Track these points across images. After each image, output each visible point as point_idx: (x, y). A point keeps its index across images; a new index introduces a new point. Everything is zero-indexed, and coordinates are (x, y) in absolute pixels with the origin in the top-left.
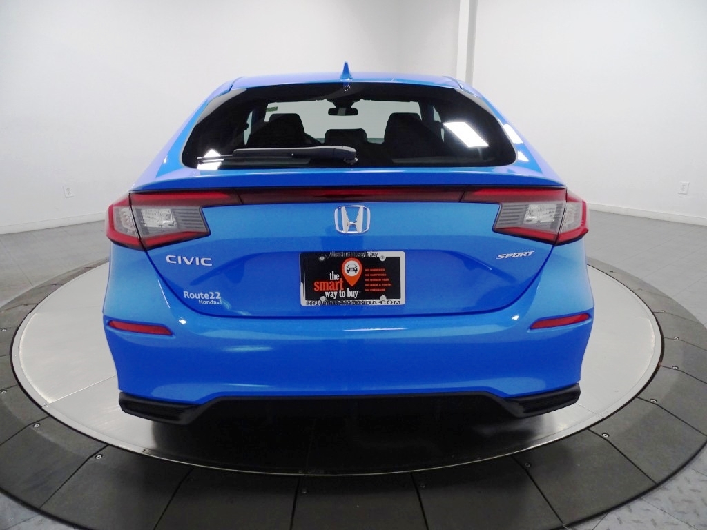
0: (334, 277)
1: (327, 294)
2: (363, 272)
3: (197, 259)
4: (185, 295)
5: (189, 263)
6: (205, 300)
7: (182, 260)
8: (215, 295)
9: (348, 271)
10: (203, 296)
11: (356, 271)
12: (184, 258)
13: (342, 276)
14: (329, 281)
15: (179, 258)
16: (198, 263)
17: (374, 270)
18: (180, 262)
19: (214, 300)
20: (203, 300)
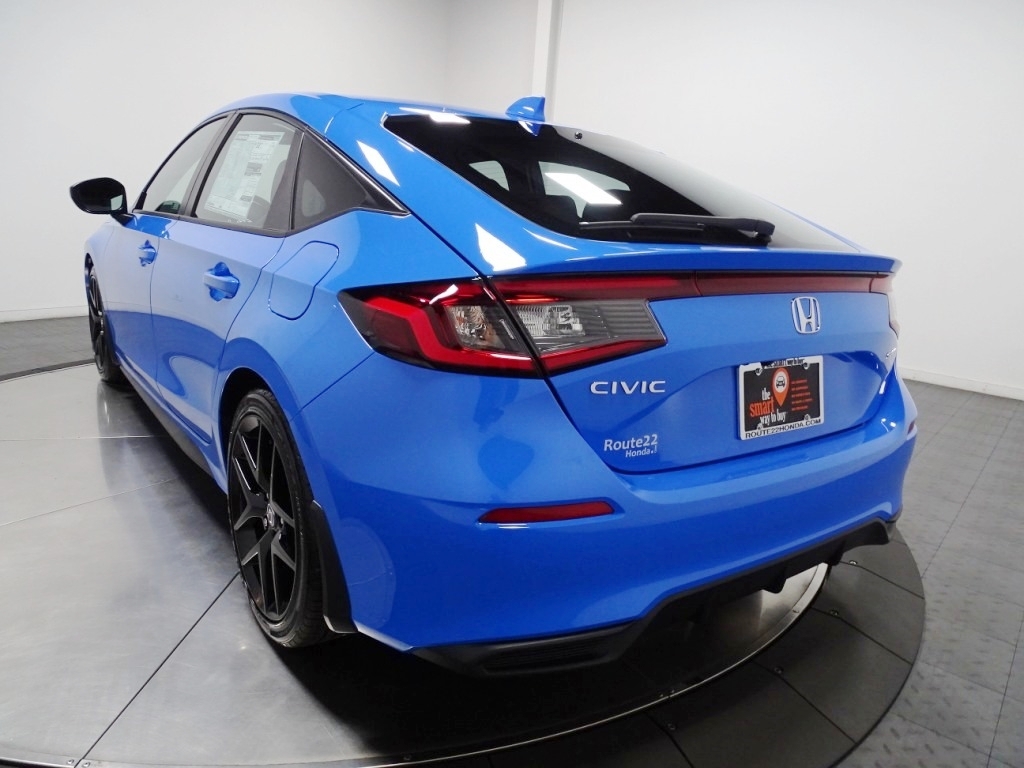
0: (766, 395)
1: (762, 419)
2: (791, 386)
3: (644, 384)
4: (606, 445)
5: (628, 391)
6: (636, 449)
7: (620, 387)
8: (652, 439)
9: (778, 385)
10: (635, 444)
11: (783, 385)
12: (624, 384)
13: (772, 395)
14: (762, 401)
15: (615, 384)
16: (644, 390)
17: (798, 382)
18: (614, 391)
19: (648, 447)
20: (633, 450)
